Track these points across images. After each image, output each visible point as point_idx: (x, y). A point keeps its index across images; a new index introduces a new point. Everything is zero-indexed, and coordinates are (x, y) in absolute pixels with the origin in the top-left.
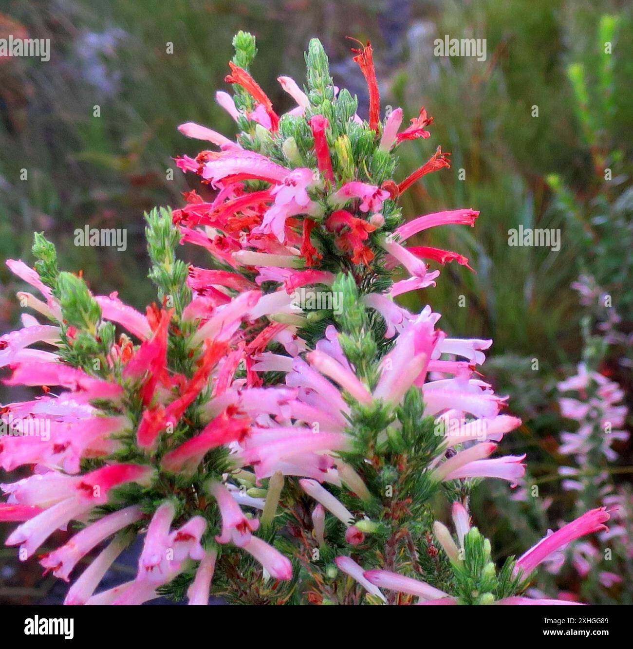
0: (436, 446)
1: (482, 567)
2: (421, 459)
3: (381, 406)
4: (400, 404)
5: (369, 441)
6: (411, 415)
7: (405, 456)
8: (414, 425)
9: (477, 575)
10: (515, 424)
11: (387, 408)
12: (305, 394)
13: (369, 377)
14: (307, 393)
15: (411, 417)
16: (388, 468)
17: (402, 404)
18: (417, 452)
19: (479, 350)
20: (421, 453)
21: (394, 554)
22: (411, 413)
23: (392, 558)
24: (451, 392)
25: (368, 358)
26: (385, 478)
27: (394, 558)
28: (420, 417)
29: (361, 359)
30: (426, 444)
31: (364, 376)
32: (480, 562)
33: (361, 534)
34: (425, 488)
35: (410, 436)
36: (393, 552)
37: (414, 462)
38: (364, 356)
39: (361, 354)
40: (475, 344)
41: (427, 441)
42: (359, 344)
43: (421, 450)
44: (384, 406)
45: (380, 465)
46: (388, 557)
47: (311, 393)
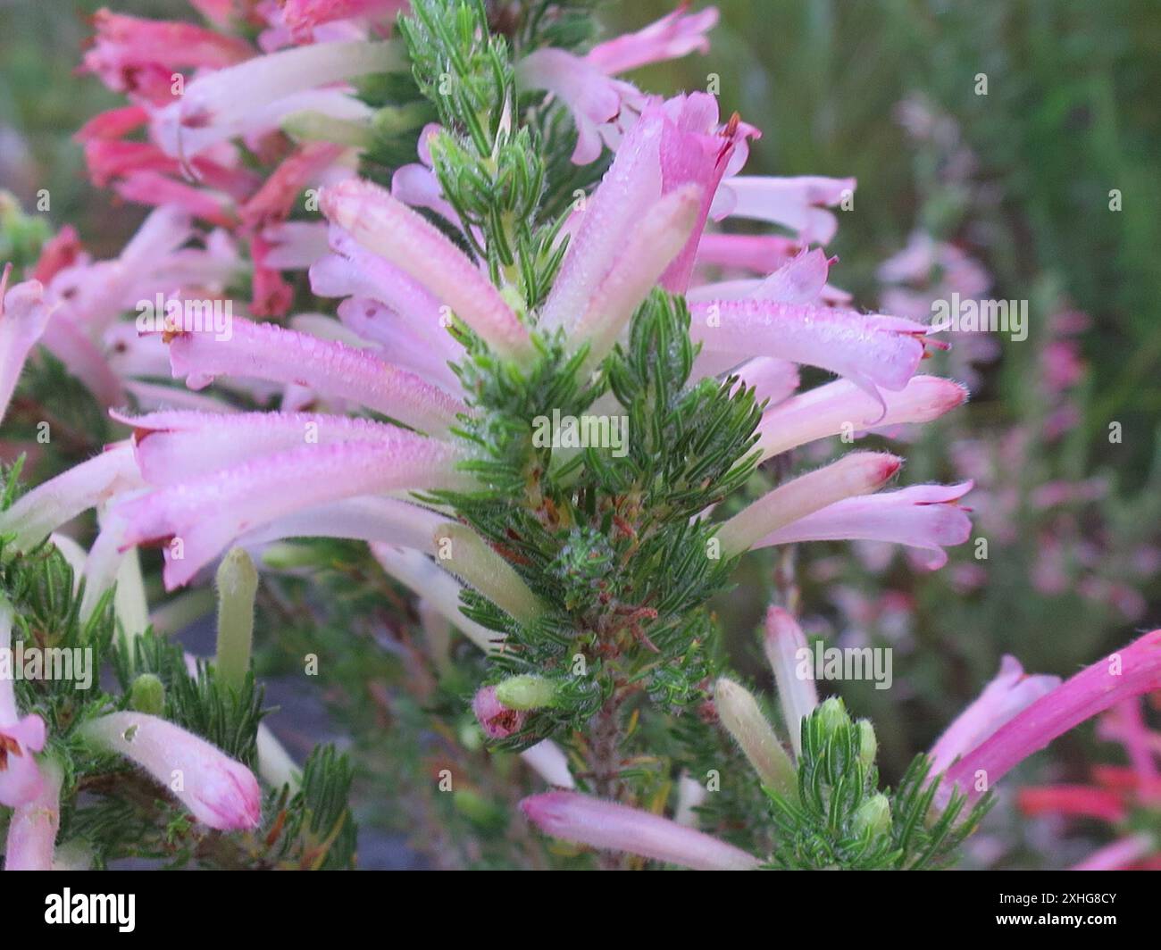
0: (728, 465)
1: (855, 806)
2: (682, 502)
3: (558, 353)
4: (618, 349)
5: (527, 461)
6: (653, 380)
7: (636, 497)
8: (662, 410)
9: (838, 826)
10: (953, 398)
11: (578, 362)
12: (364, 318)
13: (524, 267)
14: (371, 314)
15: (652, 386)
16: (585, 537)
17: (625, 344)
18: (671, 480)
19: (821, 205)
20: (681, 483)
21: (611, 734)
22: (650, 372)
23: (607, 743)
24: (774, 308)
25: (520, 204)
26: (575, 567)
27: (612, 743)
28: (680, 387)
29: (498, 210)
30: (699, 460)
31: (511, 262)
32: (850, 796)
33: (512, 712)
34: (695, 577)
35: (649, 440)
36: (609, 728)
37: (661, 509)
38: (507, 201)
39: (498, 194)
40: (812, 192)
41: (699, 450)
42: (492, 164)
43: (683, 476)
44: (568, 356)
45: (563, 525)
46: (596, 741)
47: (380, 313)
